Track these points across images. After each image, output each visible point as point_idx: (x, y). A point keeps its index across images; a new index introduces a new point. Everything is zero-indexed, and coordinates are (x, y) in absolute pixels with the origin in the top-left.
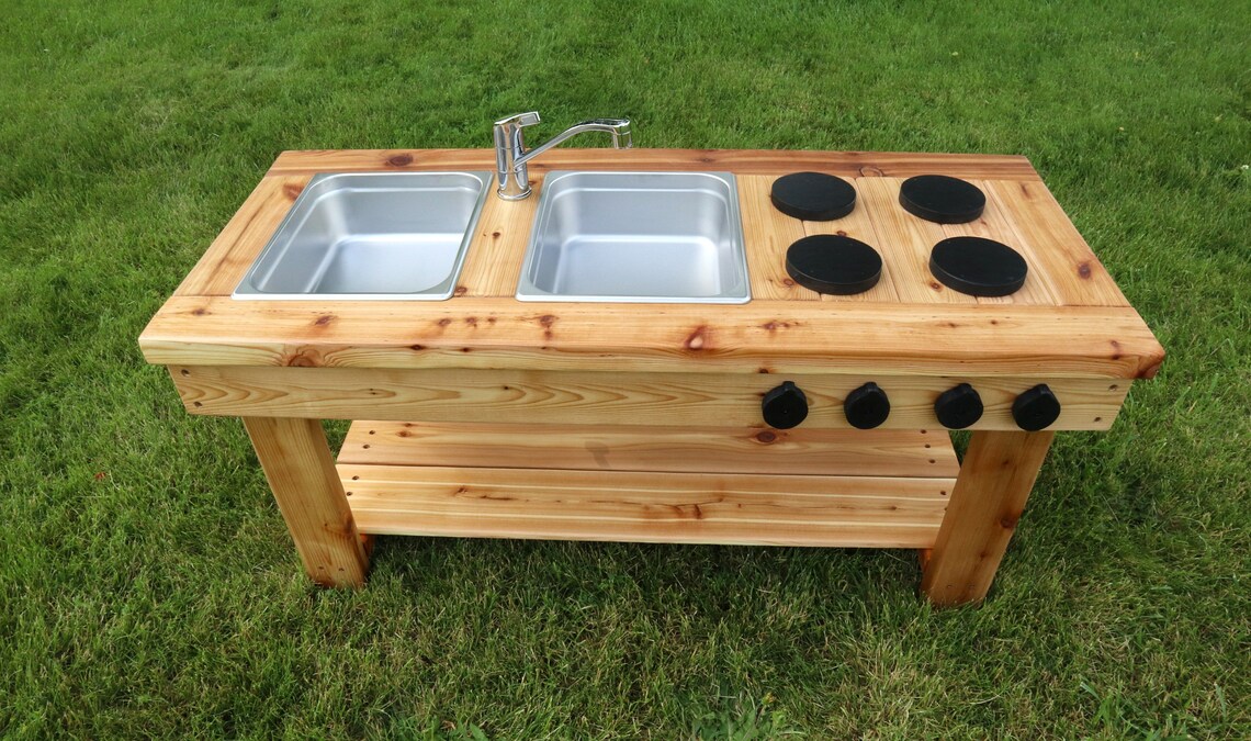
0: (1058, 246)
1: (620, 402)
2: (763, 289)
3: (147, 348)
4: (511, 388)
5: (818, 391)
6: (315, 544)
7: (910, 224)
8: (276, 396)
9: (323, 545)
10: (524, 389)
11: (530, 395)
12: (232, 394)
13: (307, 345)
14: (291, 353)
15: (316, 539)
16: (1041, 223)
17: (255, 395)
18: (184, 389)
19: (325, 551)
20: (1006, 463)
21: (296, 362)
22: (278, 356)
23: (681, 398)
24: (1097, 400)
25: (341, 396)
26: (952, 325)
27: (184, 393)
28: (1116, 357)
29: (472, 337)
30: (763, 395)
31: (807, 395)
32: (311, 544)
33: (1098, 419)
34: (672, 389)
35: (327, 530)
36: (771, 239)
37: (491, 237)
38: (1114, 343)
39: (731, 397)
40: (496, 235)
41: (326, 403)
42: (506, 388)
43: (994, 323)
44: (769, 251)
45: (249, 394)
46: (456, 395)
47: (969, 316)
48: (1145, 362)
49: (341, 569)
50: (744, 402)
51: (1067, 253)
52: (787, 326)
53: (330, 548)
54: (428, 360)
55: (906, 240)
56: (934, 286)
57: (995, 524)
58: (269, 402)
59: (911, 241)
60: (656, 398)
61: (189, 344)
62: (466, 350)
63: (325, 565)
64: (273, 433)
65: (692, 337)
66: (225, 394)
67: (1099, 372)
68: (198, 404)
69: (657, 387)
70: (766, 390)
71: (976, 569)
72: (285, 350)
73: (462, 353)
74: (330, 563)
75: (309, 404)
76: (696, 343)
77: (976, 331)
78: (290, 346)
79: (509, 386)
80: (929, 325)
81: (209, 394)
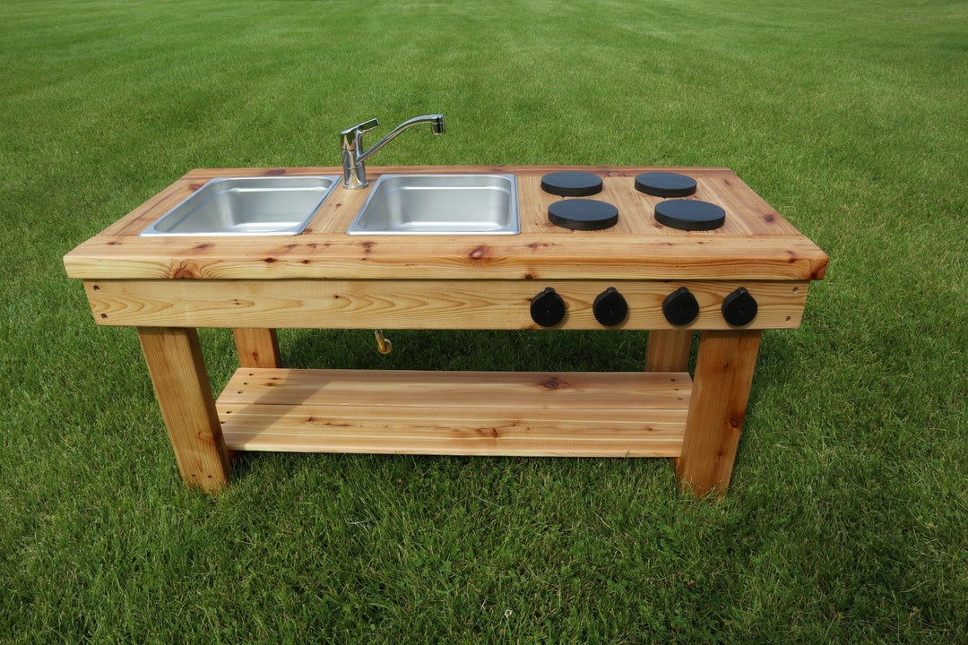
0: (750, 208)
1: (423, 308)
2: (529, 228)
3: (69, 264)
4: (341, 297)
5: (572, 296)
6: (190, 452)
7: (642, 198)
8: (164, 308)
9: (196, 453)
10: (351, 298)
11: (355, 304)
12: (131, 306)
13: (189, 260)
14: (176, 267)
15: (191, 447)
16: (738, 197)
17: (148, 306)
18: (95, 303)
19: (198, 459)
20: (727, 366)
21: (180, 275)
22: (167, 269)
23: (469, 304)
24: (785, 301)
25: (213, 306)
26: (670, 244)
27: (95, 306)
28: (792, 261)
29: (311, 253)
30: (530, 300)
31: (564, 299)
32: (187, 452)
33: (788, 318)
34: (461, 296)
35: (200, 438)
36: (539, 205)
37: (334, 207)
38: (790, 252)
39: (507, 302)
40: (339, 205)
41: (202, 312)
42: (337, 297)
43: (700, 243)
44: (537, 210)
45: (143, 306)
46: (300, 304)
47: (682, 240)
48: (815, 265)
49: (210, 477)
50: (517, 307)
51: (758, 210)
52: (545, 245)
53: (201, 455)
54: (277, 271)
55: (639, 205)
56: (657, 226)
57: (726, 423)
58: (159, 313)
59: (642, 205)
60: (450, 304)
61: (101, 260)
62: (306, 262)
63: (197, 473)
64: (162, 349)
65: (475, 251)
66: (126, 306)
67: (782, 274)
68: (104, 316)
69: (451, 294)
70: (532, 296)
71: (717, 467)
72: (172, 265)
73: (304, 264)
74: (201, 471)
75: (188, 314)
76: (476, 255)
77: (688, 247)
78: (176, 260)
79: (339, 295)
80: (652, 244)
81: (114, 306)
